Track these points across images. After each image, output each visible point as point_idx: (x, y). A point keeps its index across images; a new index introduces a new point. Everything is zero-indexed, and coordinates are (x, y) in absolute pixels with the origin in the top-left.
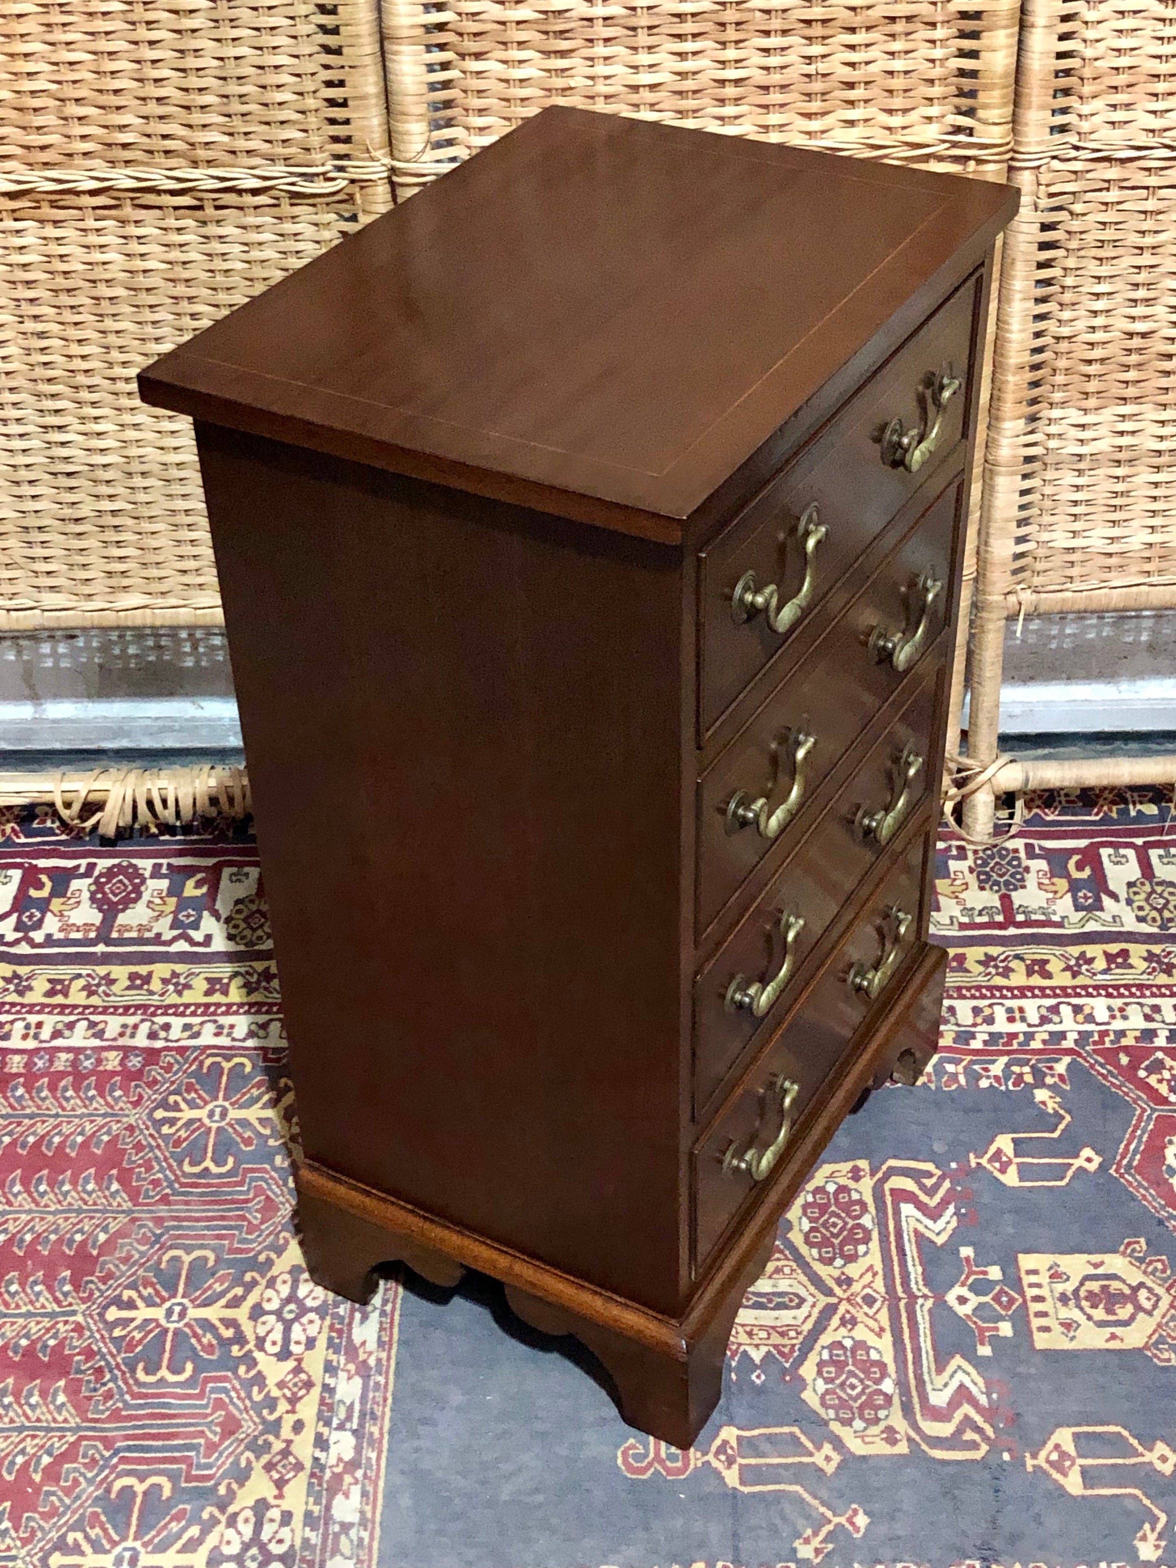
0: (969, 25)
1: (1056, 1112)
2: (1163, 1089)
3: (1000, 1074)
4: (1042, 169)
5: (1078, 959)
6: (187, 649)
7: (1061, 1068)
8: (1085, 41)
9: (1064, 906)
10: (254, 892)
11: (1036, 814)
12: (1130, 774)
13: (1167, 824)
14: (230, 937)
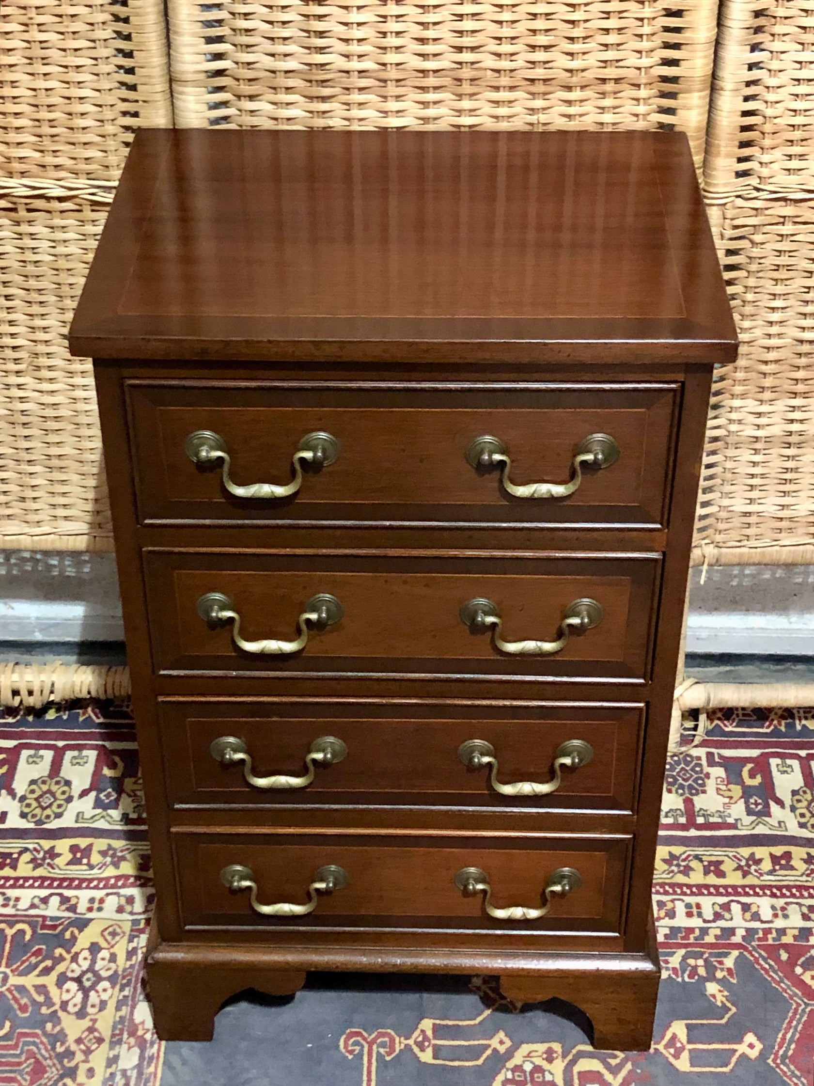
0: (668, 87)
1: (724, 1004)
3: (678, 966)
4: (728, 206)
5: (748, 860)
7: (730, 962)
8: (766, 102)
9: (738, 810)
10: (46, 773)
11: (717, 725)
12: (796, 697)
14: (23, 815)
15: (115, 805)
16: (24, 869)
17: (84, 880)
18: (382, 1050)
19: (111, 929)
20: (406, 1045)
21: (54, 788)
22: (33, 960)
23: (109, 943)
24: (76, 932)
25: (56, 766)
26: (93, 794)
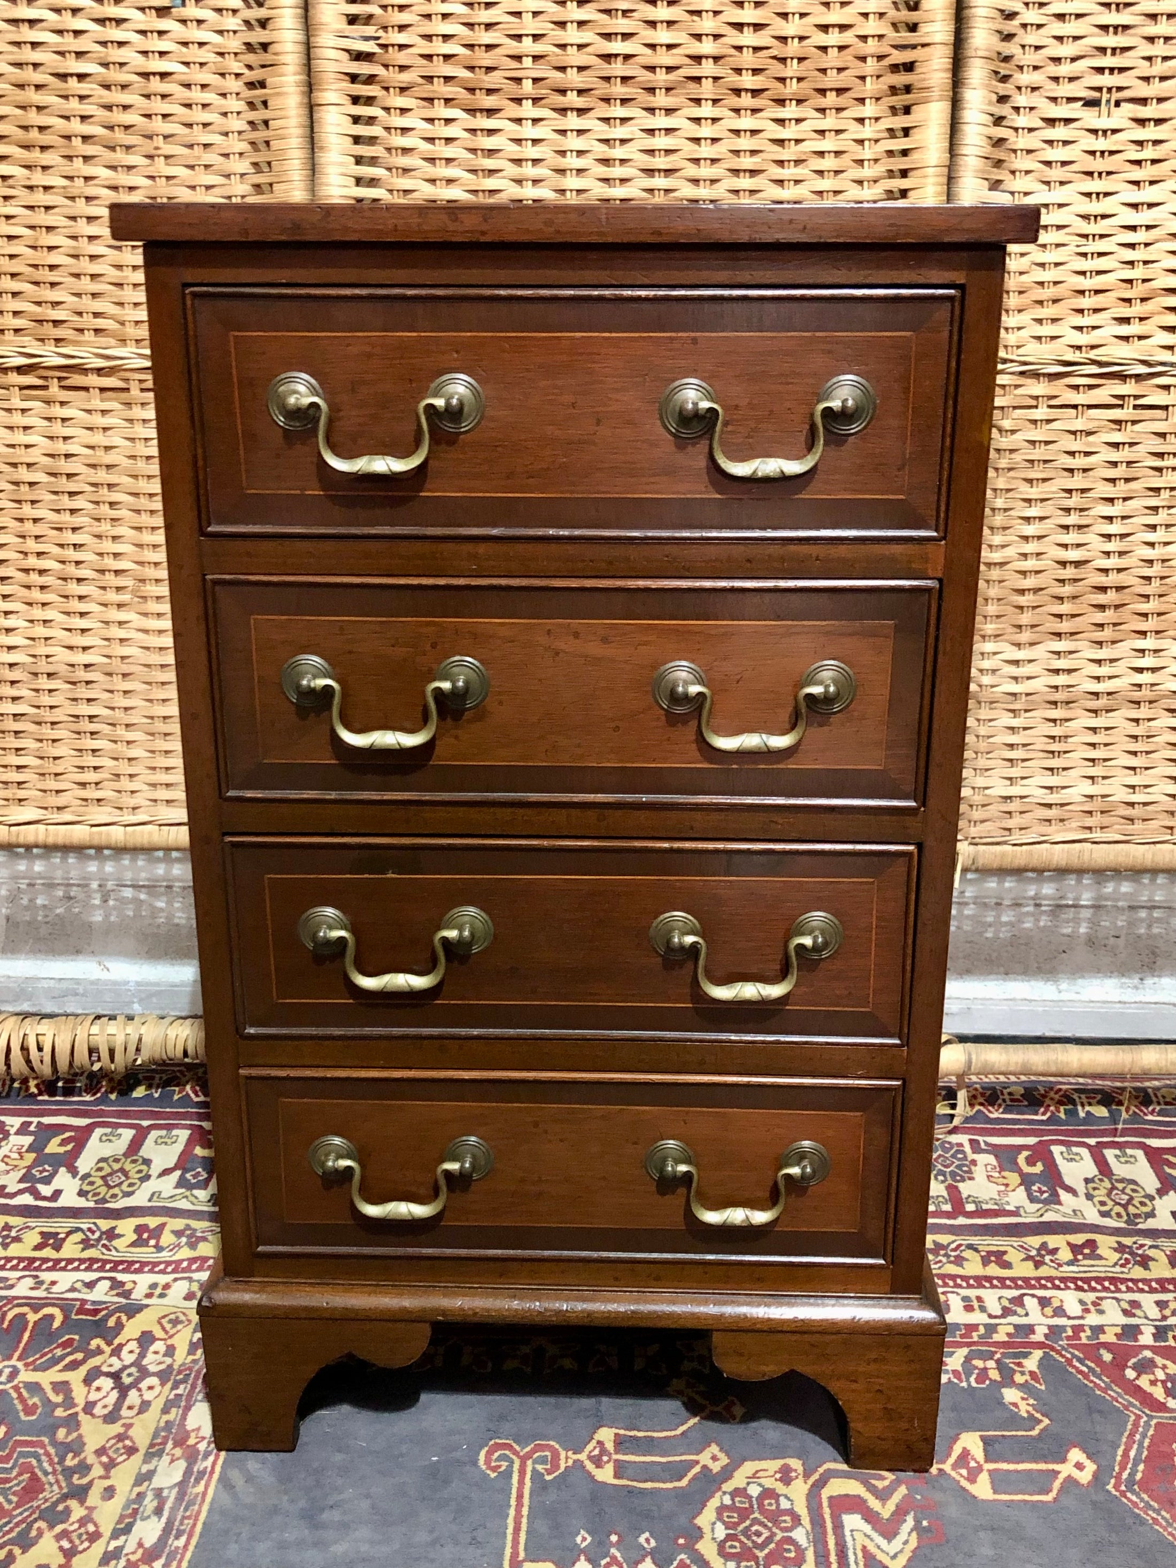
1: (1031, 1416)
2: (1158, 1393)
3: (960, 1369)
5: (1038, 1250)
6: (97, 902)
7: (1031, 1364)
9: (1018, 1198)
10: (122, 1151)
11: (979, 1111)
13: (1120, 1126)
14: (82, 1193)
15: (204, 1185)
16: (70, 1249)
17: (147, 1263)
18: (540, 1467)
19: (173, 1317)
20: (575, 1461)
21: (128, 1166)
22: (59, 1352)
23: (166, 1332)
24: (124, 1318)
25: (135, 1146)
26: (178, 1173)
